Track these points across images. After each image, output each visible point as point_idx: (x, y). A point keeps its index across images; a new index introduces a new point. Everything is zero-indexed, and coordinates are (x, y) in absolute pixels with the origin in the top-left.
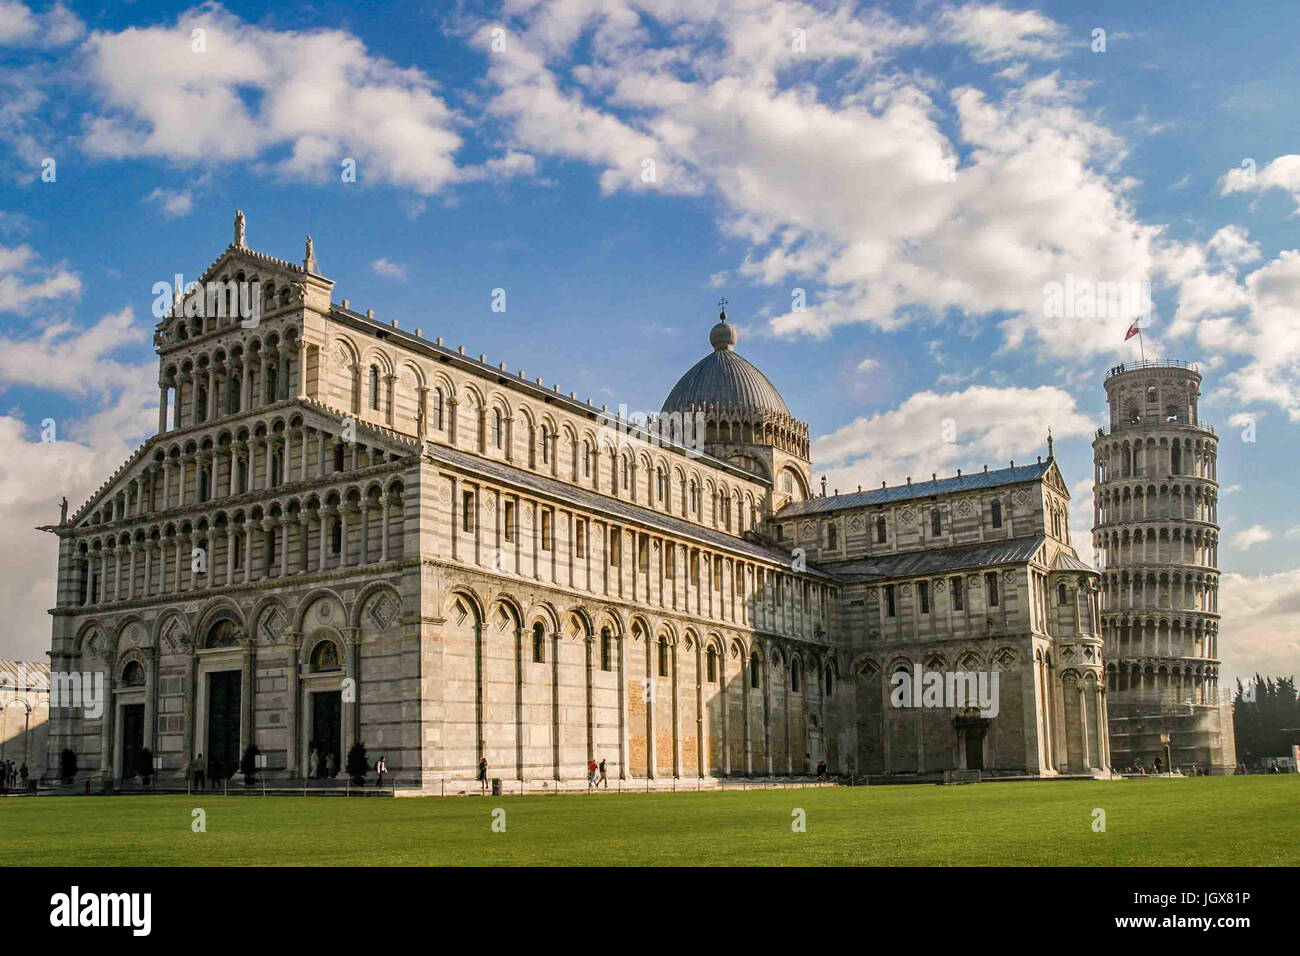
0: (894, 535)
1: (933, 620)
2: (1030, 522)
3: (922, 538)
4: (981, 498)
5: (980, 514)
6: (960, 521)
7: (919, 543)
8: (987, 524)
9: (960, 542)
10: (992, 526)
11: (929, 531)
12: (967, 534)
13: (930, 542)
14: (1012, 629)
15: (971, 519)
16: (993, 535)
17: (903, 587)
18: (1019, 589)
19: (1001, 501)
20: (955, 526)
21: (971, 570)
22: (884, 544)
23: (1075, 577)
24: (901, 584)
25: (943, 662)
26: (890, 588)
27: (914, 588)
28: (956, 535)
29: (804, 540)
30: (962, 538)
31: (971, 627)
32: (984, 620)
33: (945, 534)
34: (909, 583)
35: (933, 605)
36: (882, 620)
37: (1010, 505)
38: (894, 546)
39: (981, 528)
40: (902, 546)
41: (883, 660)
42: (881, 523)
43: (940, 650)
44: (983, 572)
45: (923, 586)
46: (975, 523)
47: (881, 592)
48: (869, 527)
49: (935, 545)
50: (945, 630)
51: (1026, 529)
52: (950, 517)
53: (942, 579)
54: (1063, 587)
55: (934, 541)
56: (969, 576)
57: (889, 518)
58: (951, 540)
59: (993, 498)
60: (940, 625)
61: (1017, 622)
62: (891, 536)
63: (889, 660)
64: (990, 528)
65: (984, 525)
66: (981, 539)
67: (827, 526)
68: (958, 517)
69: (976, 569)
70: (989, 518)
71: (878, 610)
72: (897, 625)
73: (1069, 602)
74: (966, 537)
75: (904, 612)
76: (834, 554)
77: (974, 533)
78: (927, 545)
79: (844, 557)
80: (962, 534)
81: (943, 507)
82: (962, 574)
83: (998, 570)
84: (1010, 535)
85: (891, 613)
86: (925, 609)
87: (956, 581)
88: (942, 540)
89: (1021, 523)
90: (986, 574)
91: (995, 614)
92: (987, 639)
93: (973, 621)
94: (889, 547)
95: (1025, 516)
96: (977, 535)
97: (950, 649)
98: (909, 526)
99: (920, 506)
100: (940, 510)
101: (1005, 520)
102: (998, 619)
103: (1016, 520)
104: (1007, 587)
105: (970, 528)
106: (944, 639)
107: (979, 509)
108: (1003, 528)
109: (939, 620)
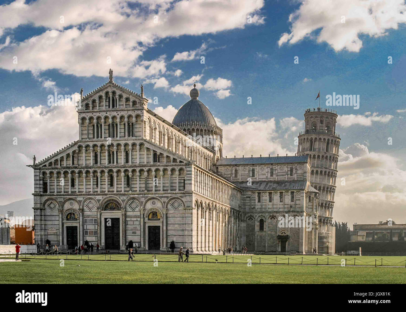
0: (258, 175)
1: (273, 205)
2: (302, 175)
3: (267, 177)
4: (287, 166)
5: (287, 171)
6: (280, 173)
7: (266, 178)
8: (288, 174)
9: (279, 179)
10: (290, 175)
11: (269, 174)
12: (282, 177)
13: (269, 178)
14: (298, 210)
15: (283, 172)
16: (290, 178)
17: (263, 193)
18: (301, 198)
19: (294, 168)
20: (278, 174)
21: (287, 190)
22: (254, 178)
23: (314, 194)
24: (263, 192)
25: (275, 218)
26: (259, 193)
27: (267, 194)
28: (278, 177)
29: (226, 173)
30: (280, 178)
31: (285, 208)
32: (289, 206)
33: (274, 176)
34: (266, 192)
35: (273, 200)
36: (256, 203)
37: (296, 169)
38: (258, 178)
39: (287, 175)
40: (260, 179)
41: (256, 216)
42: (253, 170)
43: (275, 214)
44: (290, 191)
45: (270, 193)
46: (285, 174)
47: (257, 194)
48: (249, 171)
49: (271, 180)
50: (277, 208)
51: (301, 177)
52: (277, 171)
53: (277, 192)
54: (310, 196)
55: (271, 178)
56: (285, 192)
57: (256, 169)
58: (277, 179)
59: (291, 166)
60: (275, 206)
61: (300, 208)
62: (256, 175)
63: (257, 216)
64: (289, 176)
65: (288, 175)
66: (286, 180)
67: (234, 169)
68: (279, 171)
69: (288, 190)
70: (289, 173)
71: (255, 200)
72: (261, 205)
73: (312, 201)
74: (282, 178)
75: (263, 201)
76: (236, 179)
77: (284, 177)
78: (269, 179)
79: (240, 180)
80: (280, 177)
81: (274, 167)
82: (283, 191)
83: (295, 191)
84: (296, 179)
85: (259, 201)
86: (270, 201)
87: (281, 193)
88: (273, 178)
89: (299, 175)
90: (291, 192)
91: (293, 204)
92: (290, 212)
93: (286, 206)
94: (255, 179)
95: (301, 173)
96: (285, 178)
97: (278, 214)
98: (262, 172)
99: (267, 166)
100: (274, 168)
101: (295, 174)
102: (294, 206)
103: (298, 174)
104: (297, 196)
105: (283, 175)
106: (276, 211)
107: (286, 169)
108: (294, 176)
109: (275, 205)
